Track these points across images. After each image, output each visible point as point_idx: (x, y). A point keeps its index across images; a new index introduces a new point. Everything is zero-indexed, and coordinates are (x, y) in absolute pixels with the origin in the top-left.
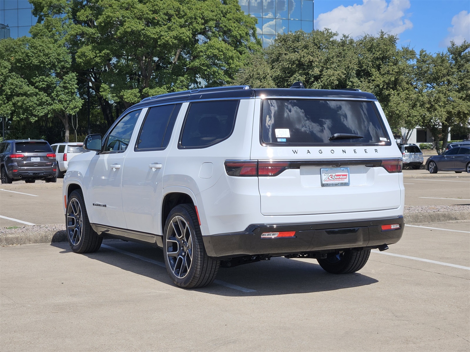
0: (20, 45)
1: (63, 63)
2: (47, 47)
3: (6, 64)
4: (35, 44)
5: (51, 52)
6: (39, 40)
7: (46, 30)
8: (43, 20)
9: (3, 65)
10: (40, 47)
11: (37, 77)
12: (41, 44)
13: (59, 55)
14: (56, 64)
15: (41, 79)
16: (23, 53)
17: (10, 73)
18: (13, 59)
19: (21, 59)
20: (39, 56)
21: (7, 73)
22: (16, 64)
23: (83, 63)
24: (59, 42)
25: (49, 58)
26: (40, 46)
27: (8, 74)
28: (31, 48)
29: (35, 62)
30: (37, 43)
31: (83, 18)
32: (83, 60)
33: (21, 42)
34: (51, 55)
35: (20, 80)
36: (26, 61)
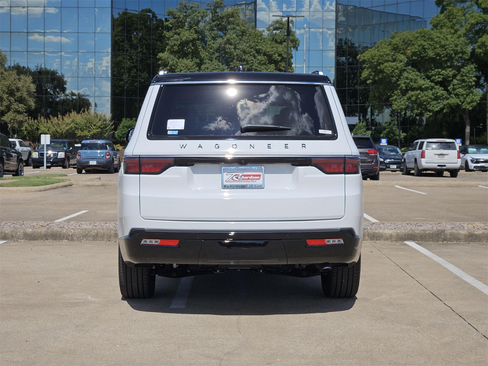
0: (418, 37)
1: (460, 55)
2: (444, 38)
3: (402, 57)
4: (432, 36)
5: (447, 43)
6: (438, 31)
7: (446, 20)
8: (446, 10)
9: (399, 59)
10: (437, 39)
11: (433, 70)
12: (438, 35)
13: (456, 46)
14: (453, 55)
15: (437, 72)
16: (419, 46)
17: (406, 66)
18: (409, 52)
19: (417, 52)
20: (435, 48)
21: (402, 67)
22: (412, 56)
23: (483, 53)
24: (459, 33)
25: (445, 50)
26: (438, 37)
27: (404, 68)
28: (428, 40)
29: (431, 54)
30: (434, 34)
31: (485, 5)
32: (483, 50)
33: (418, 35)
34: (448, 46)
35: (415, 74)
36: (422, 54)
